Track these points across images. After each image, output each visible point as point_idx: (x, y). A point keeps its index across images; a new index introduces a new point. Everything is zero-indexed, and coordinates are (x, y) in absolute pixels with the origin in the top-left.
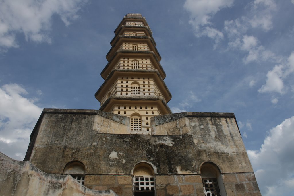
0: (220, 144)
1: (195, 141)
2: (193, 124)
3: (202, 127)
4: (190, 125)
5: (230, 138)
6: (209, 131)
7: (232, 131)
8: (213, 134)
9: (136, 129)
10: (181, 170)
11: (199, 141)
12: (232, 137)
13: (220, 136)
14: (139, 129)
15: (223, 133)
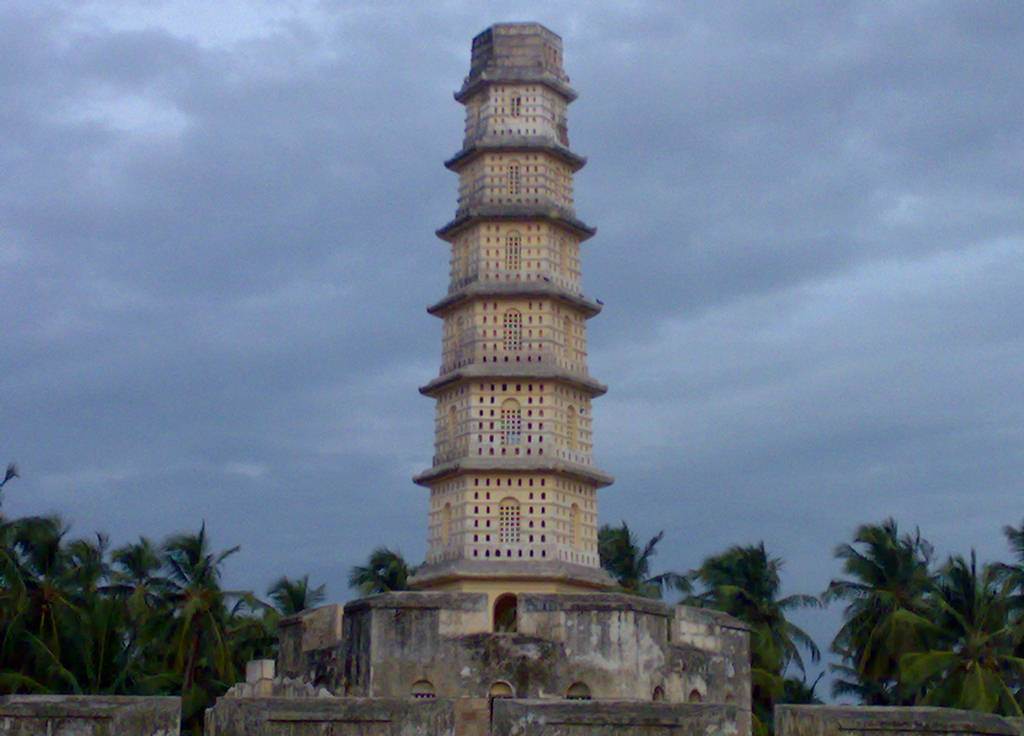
0: (600, 656)
1: (568, 651)
2: (570, 623)
3: (582, 628)
4: (566, 625)
5: (617, 647)
6: (590, 635)
7: (623, 635)
8: (594, 640)
9: (510, 538)
10: (544, 692)
11: (572, 651)
12: (620, 645)
13: (604, 644)
14: (515, 538)
15: (609, 639)
